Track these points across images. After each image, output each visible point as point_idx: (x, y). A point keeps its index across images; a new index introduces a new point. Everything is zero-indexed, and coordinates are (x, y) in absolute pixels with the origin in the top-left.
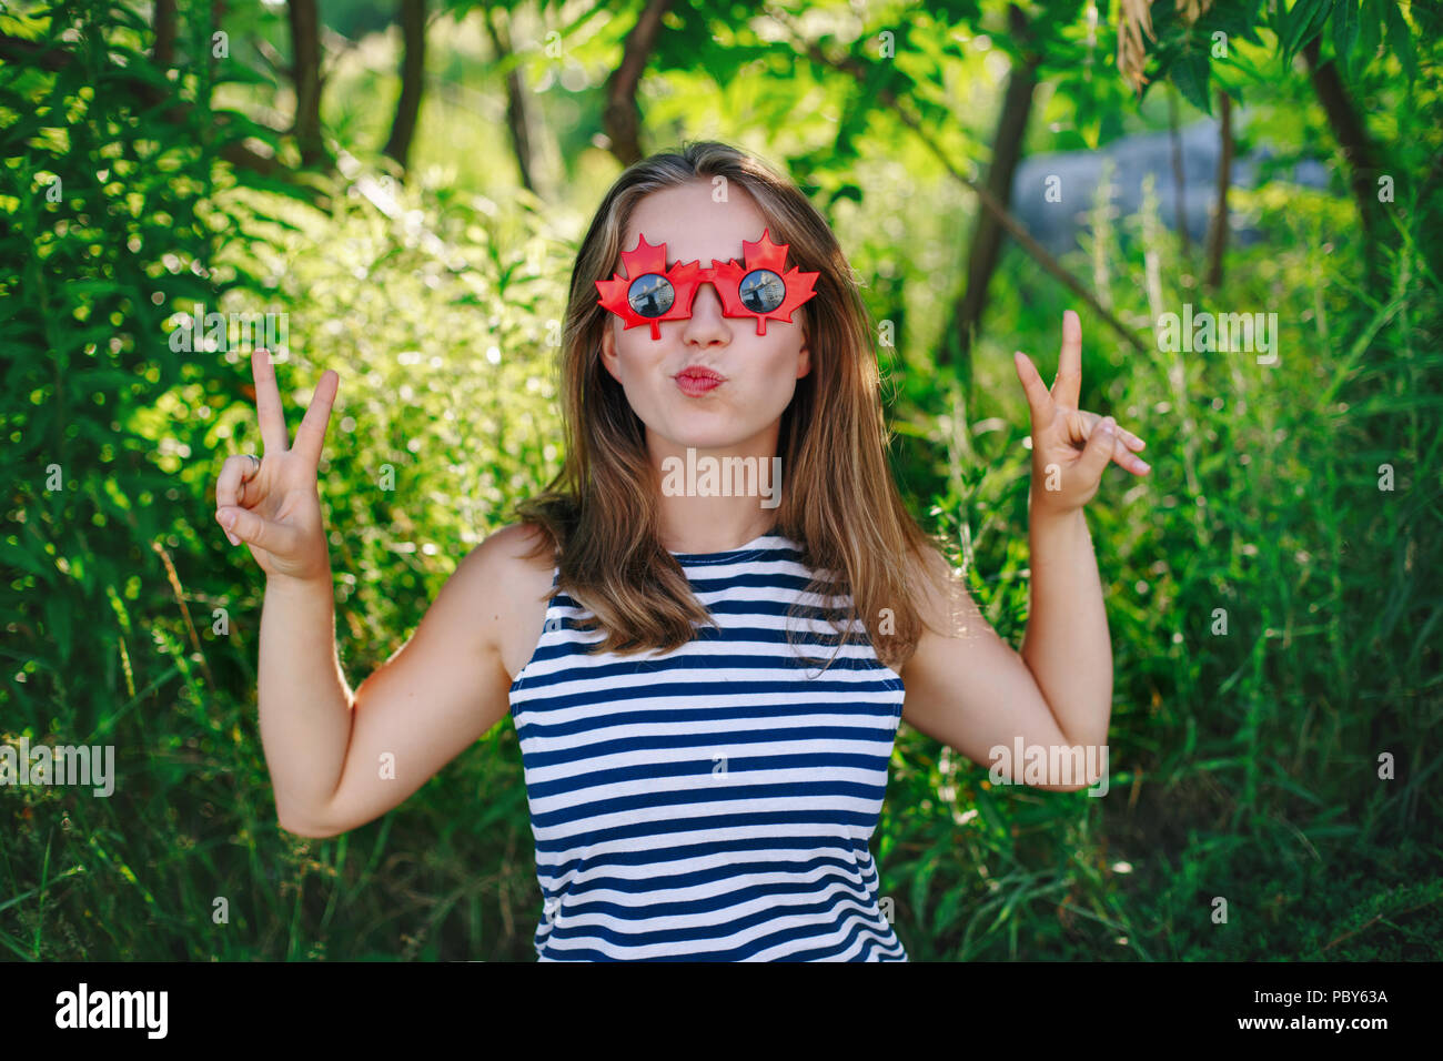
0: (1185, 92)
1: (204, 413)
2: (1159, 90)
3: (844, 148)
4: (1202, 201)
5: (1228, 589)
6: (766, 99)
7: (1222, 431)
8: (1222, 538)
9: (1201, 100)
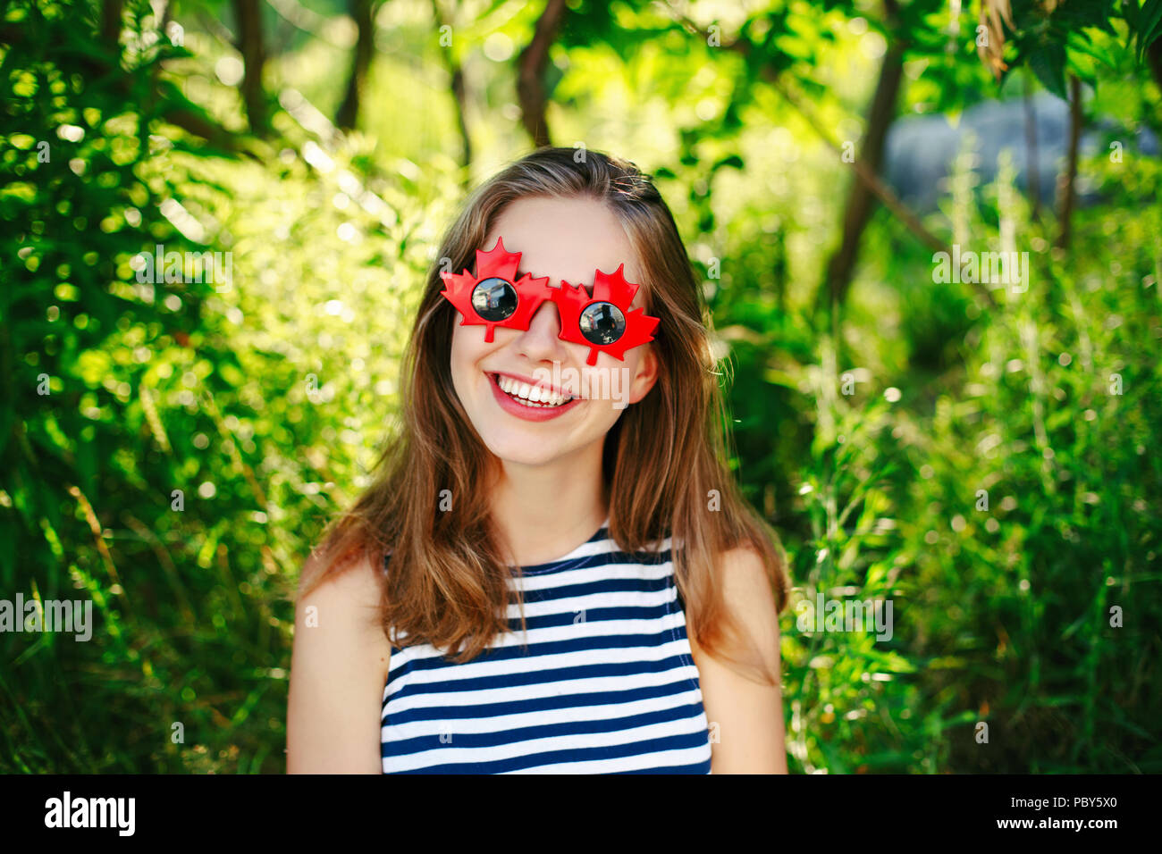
0: (1042, 78)
1: (143, 355)
2: (1016, 76)
3: (731, 121)
4: (1052, 160)
5: (1071, 535)
6: (662, 76)
7: (1067, 387)
8: (1066, 488)
9: (1056, 86)
